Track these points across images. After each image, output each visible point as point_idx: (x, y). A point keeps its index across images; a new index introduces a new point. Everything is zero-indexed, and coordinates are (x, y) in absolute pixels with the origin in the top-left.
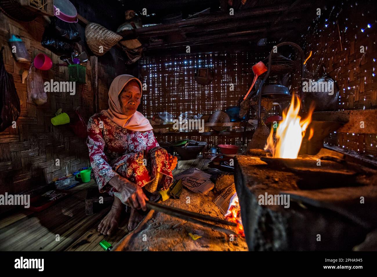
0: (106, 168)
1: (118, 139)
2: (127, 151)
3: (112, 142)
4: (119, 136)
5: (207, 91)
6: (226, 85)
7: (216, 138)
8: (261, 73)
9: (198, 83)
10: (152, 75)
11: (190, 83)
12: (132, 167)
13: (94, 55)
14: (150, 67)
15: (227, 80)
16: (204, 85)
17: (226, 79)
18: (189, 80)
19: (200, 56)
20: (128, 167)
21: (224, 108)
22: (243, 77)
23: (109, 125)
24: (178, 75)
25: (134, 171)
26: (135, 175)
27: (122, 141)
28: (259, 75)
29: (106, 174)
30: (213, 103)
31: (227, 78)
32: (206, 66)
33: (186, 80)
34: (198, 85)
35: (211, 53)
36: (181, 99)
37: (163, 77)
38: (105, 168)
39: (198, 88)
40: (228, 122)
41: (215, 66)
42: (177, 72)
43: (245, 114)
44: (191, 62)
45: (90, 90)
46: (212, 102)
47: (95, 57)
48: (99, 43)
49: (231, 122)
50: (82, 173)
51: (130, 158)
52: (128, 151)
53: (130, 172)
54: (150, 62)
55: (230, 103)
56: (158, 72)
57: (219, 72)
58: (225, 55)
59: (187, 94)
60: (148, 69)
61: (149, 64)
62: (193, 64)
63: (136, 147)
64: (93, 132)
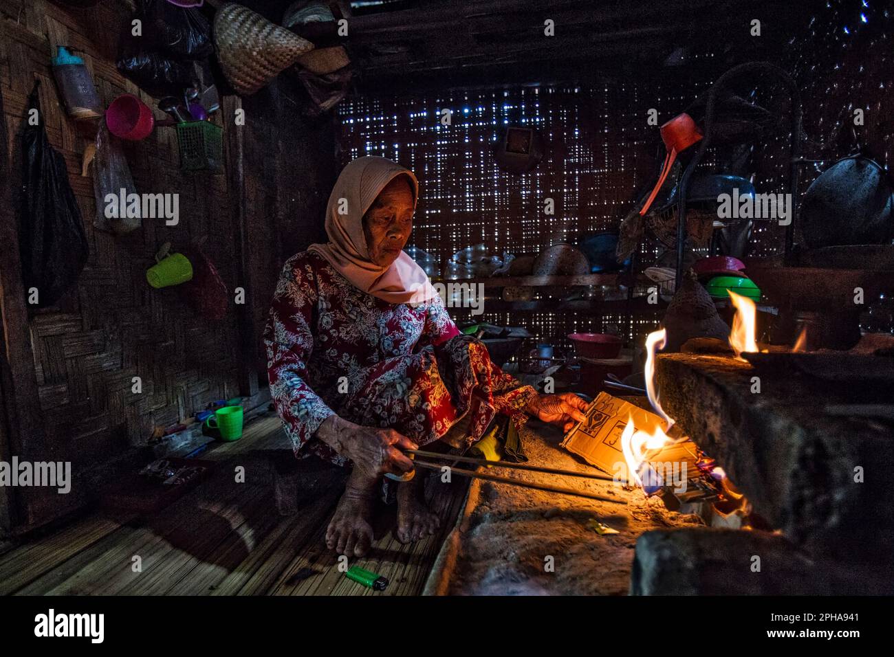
0: (308, 397)
1: (355, 321)
2: (377, 351)
3: (340, 328)
4: (357, 313)
5: (526, 190)
6: (577, 172)
7: (549, 317)
8: (685, 144)
9: (502, 170)
10: (373, 145)
11: (479, 168)
12: (420, 388)
13: (236, 93)
14: (365, 123)
15: (579, 160)
16: (518, 175)
17: (579, 158)
18: (475, 160)
19: (506, 94)
20: (410, 388)
21: (571, 236)
22: (623, 150)
23: (334, 283)
24: (444, 145)
26: (428, 405)
27: (364, 327)
28: (680, 150)
29: (307, 413)
30: (542, 223)
31: (579, 154)
32: (524, 121)
33: (469, 161)
34: (500, 174)
35: (536, 85)
36: (454, 211)
37: (404, 152)
38: (304, 397)
39: (501, 181)
40: (585, 273)
41: (547, 121)
42: (442, 138)
43: (632, 251)
44: (480, 109)
45: (225, 189)
46: (539, 219)
47: (236, 97)
48: (251, 60)
49: (592, 273)
50: (223, 416)
52: (379, 352)
53: (415, 401)
54: (365, 109)
55: (589, 223)
56: (390, 138)
57: (558, 138)
58: (576, 91)
59: (470, 198)
60: (360, 127)
61: (363, 115)
62: (487, 116)
63: (397, 343)
64: (290, 303)
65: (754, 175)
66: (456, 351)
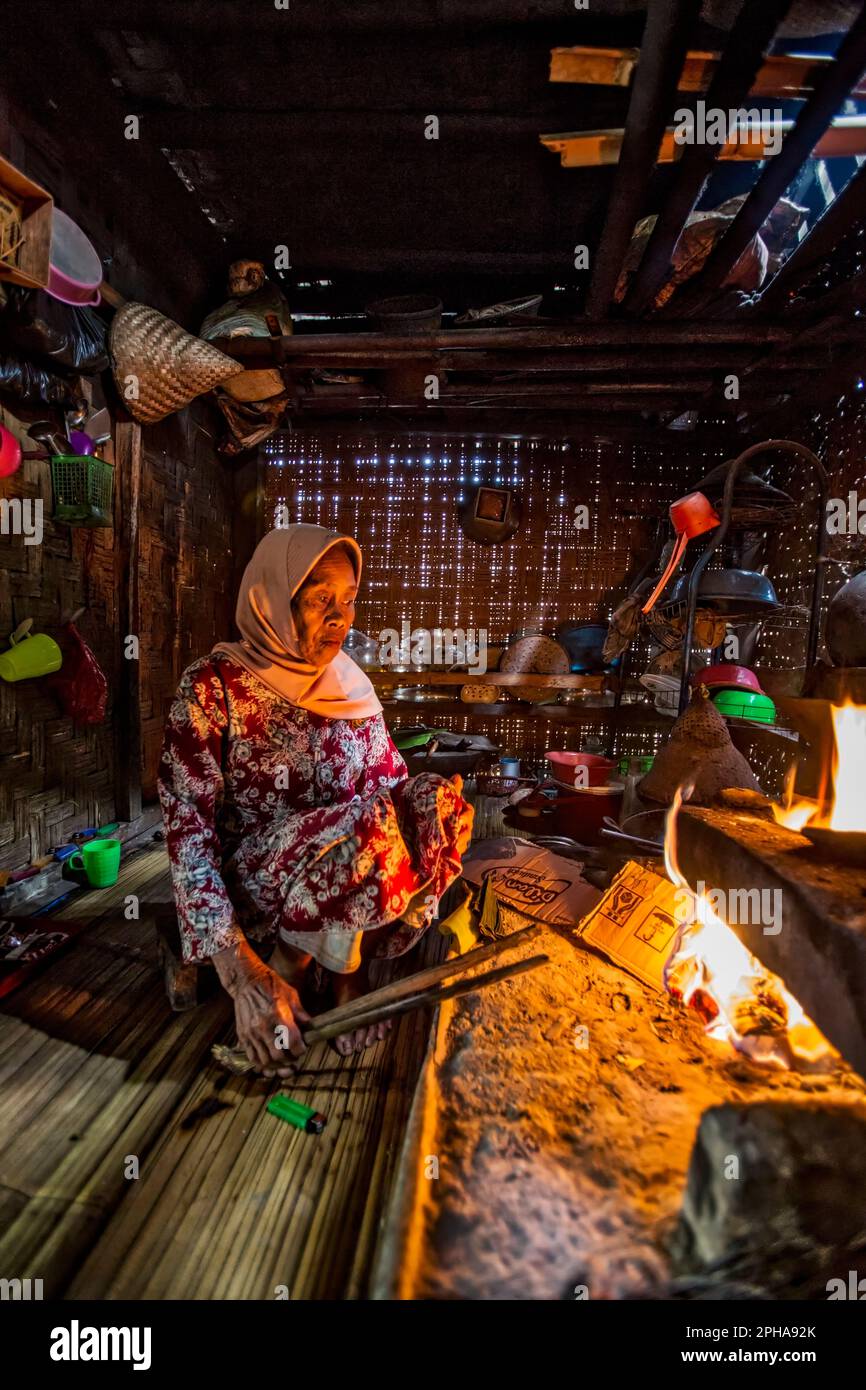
0: (211, 905)
1: (281, 747)
2: (312, 786)
3: (262, 759)
4: (284, 736)
5: (497, 565)
6: (560, 548)
7: (516, 724)
8: (699, 528)
9: (468, 536)
10: (307, 495)
11: (439, 534)
12: (374, 850)
13: (133, 419)
14: (298, 466)
15: (563, 533)
16: (488, 544)
17: (563, 530)
18: (436, 523)
19: (478, 445)
20: (359, 850)
21: (548, 625)
22: (617, 525)
23: (252, 697)
24: (397, 502)
25: (379, 862)
26: (382, 874)
27: (293, 754)
28: (694, 536)
29: (207, 930)
30: (514, 608)
31: (563, 526)
32: (498, 480)
33: (428, 523)
34: (466, 544)
35: (516, 437)
36: (406, 585)
37: (346, 506)
38: (208, 904)
39: (467, 553)
40: (564, 673)
41: (527, 482)
42: (394, 492)
43: (623, 650)
44: (445, 461)
45: (110, 546)
46: (511, 601)
47: (134, 425)
48: (158, 380)
49: (573, 672)
50: (92, 855)
51: (361, 818)
52: (315, 788)
53: (366, 867)
54: (299, 448)
55: (571, 611)
56: (328, 487)
57: (539, 505)
58: (564, 448)
59: (426, 571)
60: (290, 471)
61: (297, 456)
62: (453, 470)
63: (337, 772)
65: (766, 567)
66: (419, 797)
